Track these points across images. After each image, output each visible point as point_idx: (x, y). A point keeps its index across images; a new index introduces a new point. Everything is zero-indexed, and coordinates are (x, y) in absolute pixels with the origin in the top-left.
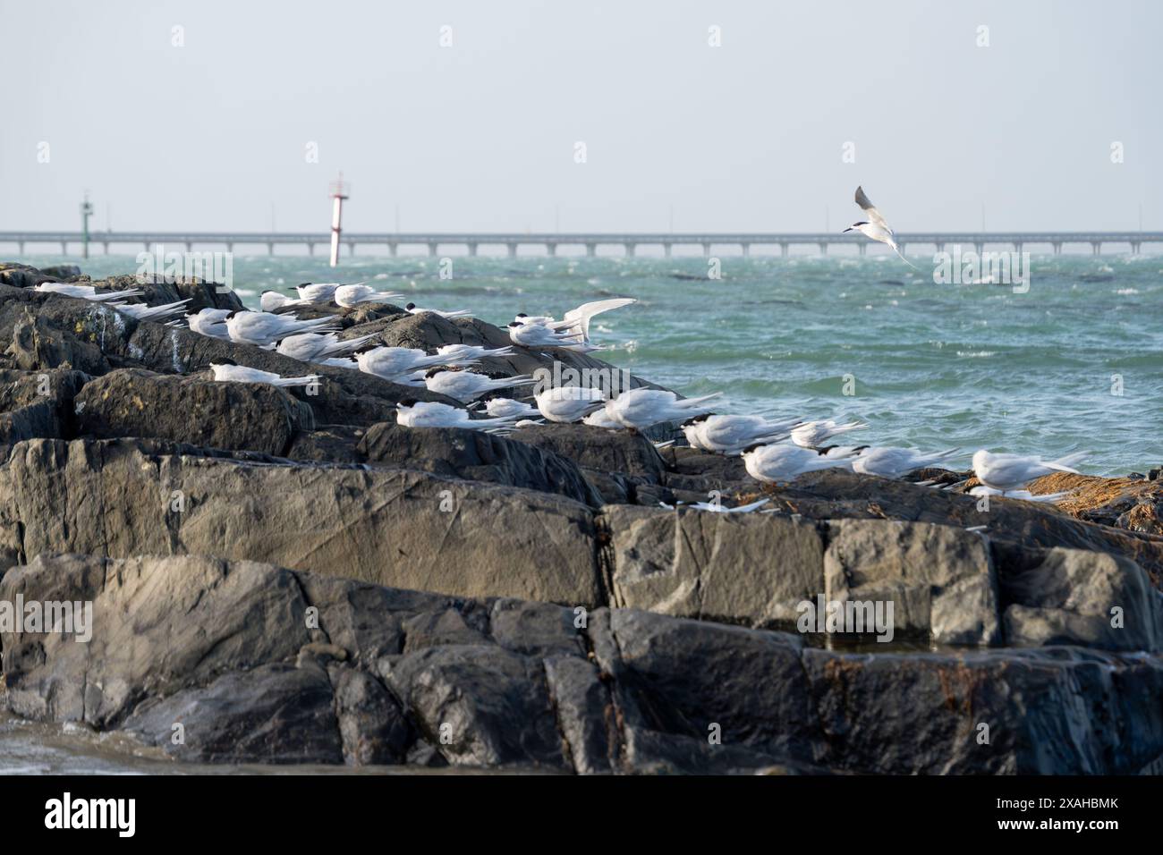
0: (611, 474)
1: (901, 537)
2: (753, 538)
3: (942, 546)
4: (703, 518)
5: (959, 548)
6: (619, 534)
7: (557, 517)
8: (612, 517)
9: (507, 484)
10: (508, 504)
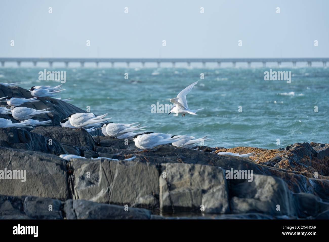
0: (74, 146)
1: (190, 170)
2: (131, 171)
3: (206, 174)
4: (111, 163)
5: (213, 174)
6: (77, 170)
7: (51, 163)
8: (74, 163)
9: (31, 150)
10: (31, 158)
